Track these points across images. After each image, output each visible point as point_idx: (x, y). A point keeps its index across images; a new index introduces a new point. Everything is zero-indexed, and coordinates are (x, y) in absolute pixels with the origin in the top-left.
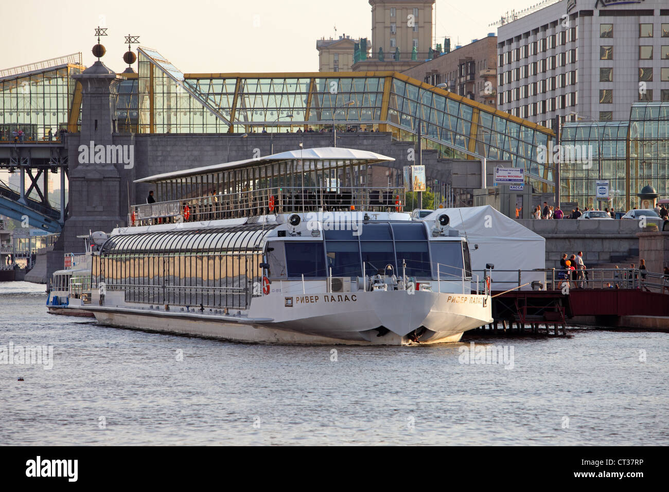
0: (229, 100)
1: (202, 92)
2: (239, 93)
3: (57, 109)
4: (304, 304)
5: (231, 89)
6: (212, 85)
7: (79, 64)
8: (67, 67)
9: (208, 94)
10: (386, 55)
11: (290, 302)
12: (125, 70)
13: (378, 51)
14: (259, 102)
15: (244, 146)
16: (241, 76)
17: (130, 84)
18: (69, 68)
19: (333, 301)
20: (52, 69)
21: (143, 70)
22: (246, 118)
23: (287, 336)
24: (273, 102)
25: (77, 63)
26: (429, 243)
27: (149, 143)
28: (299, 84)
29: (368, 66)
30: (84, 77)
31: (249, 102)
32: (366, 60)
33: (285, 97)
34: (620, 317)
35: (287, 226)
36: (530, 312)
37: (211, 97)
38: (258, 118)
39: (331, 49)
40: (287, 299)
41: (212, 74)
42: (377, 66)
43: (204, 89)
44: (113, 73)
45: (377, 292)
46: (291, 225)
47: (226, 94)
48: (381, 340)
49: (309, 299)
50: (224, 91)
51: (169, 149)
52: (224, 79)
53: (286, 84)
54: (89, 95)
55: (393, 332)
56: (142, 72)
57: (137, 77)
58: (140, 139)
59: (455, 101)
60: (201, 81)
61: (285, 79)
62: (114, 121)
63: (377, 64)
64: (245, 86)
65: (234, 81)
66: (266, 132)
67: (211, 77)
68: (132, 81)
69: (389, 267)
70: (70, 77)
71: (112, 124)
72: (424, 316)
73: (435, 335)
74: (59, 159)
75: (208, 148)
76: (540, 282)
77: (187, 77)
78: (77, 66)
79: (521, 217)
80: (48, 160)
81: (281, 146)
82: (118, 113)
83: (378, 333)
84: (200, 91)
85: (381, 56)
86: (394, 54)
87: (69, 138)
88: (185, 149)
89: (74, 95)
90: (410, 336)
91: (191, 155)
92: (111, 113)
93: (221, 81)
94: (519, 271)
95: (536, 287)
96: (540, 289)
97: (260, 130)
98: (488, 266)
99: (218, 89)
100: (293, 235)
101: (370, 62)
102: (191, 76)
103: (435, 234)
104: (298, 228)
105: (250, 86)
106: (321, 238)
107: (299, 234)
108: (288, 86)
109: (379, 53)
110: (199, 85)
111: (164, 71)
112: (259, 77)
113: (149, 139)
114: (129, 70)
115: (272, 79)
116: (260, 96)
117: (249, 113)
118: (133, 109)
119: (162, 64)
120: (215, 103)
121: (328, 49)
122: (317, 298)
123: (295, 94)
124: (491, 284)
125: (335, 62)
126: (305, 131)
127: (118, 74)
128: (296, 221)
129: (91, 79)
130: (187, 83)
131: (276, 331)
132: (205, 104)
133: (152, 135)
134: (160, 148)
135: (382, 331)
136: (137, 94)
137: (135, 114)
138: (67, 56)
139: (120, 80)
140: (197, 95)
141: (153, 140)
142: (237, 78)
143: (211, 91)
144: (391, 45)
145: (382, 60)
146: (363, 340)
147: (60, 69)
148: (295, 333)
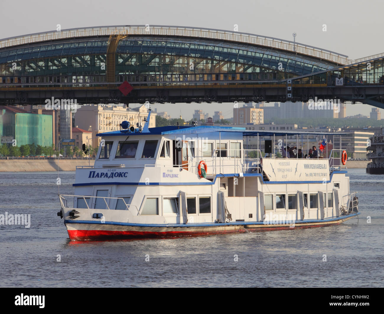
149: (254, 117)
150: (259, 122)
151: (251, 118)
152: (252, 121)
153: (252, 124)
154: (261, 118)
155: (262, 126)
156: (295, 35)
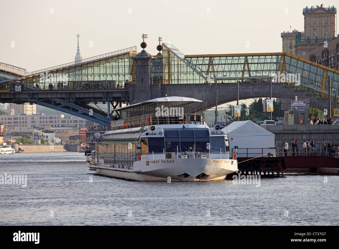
0: (206, 67)
1: (193, 64)
2: (211, 64)
3: (125, 73)
4: (154, 164)
5: (207, 62)
6: (198, 60)
7: (135, 51)
8: (129, 53)
9: (196, 65)
10: (311, 40)
11: (148, 163)
12: (157, 54)
13: (307, 38)
14: (220, 68)
15: (212, 89)
16: (212, 56)
17: (159, 61)
18: (130, 54)
19: (165, 163)
20: (122, 54)
21: (165, 54)
22: (214, 76)
23: (149, 178)
24: (227, 68)
25: (134, 51)
26: (210, 138)
27: (168, 89)
28: (240, 59)
29: (302, 46)
30: (136, 58)
31: (216, 68)
32: (301, 43)
33: (233, 66)
34: (317, 168)
35: (150, 131)
36: (267, 166)
37: (198, 66)
38: (220, 75)
39: (288, 37)
40: (147, 162)
41: (198, 55)
42: (306, 46)
43: (194, 62)
44: (150, 55)
45: (183, 159)
46: (151, 131)
47: (205, 64)
48: (186, 179)
49: (156, 162)
50: (204, 63)
51: (177, 91)
52: (204, 57)
53: (234, 59)
54: (139, 66)
55: (190, 176)
56: (165, 55)
57: (162, 57)
58: (164, 87)
59: (315, 66)
60: (193, 59)
61: (233, 57)
62: (151, 79)
63: (307, 45)
64: (214, 61)
65: (208, 58)
66: (223, 83)
67: (198, 57)
68: (160, 59)
69: (191, 148)
70: (130, 58)
71: (150, 80)
72: (203, 169)
73: (209, 177)
74: (125, 97)
75: (196, 91)
76: (271, 153)
77: (186, 57)
78: (134, 53)
79: (303, 123)
80: (120, 98)
81: (230, 89)
82: (153, 75)
83: (184, 176)
84: (192, 63)
85: (308, 41)
86: (315, 39)
87: (130, 87)
88: (184, 91)
89: (133, 66)
90: (198, 177)
91: (188, 94)
92: (149, 74)
93: (202, 58)
94: (262, 149)
95: (270, 155)
96: (272, 157)
97: (221, 82)
98: (235, 147)
99: (201, 62)
100: (152, 135)
101: (303, 44)
102: (188, 56)
103: (213, 133)
104: (154, 132)
105: (216, 61)
106: (163, 136)
107: (155, 134)
108: (235, 60)
109: (307, 39)
110: (192, 60)
111: (175, 54)
112: (220, 56)
113: (167, 87)
114: (159, 54)
115: (226, 57)
116: (221, 65)
117: (216, 73)
118: (160, 73)
119: (173, 51)
120: (199, 69)
121: (287, 37)
122: (158, 161)
123: (237, 64)
124: (237, 154)
125: (290, 43)
126: (242, 82)
127: (153, 56)
128: (153, 129)
129: (140, 59)
130: (186, 60)
131: (145, 176)
132: (195, 70)
133: (169, 85)
134: (173, 91)
135: (186, 175)
136: (162, 66)
137: (161, 75)
138: (130, 48)
139: (154, 59)
140: (191, 65)
141: (170, 87)
142: (210, 57)
143: (197, 63)
144: (314, 35)
145: (309, 42)
146: (178, 179)
147: (126, 54)
148: (152, 177)
149: (27, 109)
150: (32, 113)
151: (25, 109)
152: (26, 112)
153: (25, 114)
154: (34, 109)
155: (33, 116)
156: (78, 36)
